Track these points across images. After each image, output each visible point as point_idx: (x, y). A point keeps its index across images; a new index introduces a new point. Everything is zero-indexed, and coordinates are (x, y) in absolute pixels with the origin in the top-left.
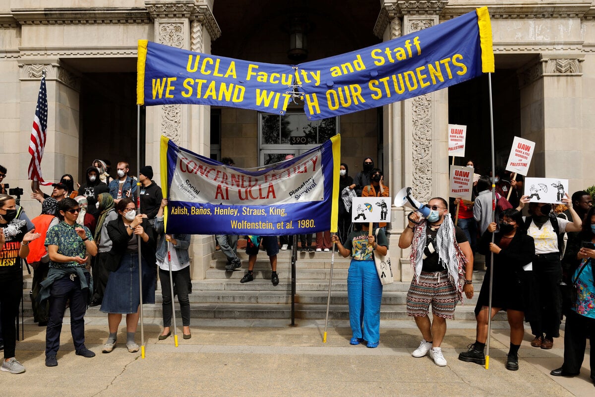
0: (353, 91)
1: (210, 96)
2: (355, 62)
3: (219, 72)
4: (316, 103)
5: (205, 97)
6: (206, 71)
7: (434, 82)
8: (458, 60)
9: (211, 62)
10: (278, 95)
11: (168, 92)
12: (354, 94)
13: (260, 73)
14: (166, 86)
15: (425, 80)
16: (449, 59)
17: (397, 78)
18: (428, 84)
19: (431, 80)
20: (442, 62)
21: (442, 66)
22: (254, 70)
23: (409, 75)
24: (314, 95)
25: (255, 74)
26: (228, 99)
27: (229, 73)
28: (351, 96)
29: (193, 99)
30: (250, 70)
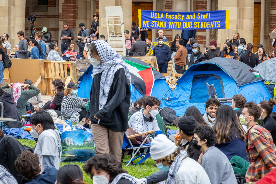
0: (190, 24)
1: (158, 26)
2: (193, 15)
3: (159, 17)
4: (180, 25)
5: (157, 27)
6: (156, 17)
7: (211, 27)
8: (219, 23)
9: (157, 14)
10: (174, 22)
11: (148, 25)
12: (190, 25)
13: (169, 15)
14: (147, 23)
15: (209, 26)
16: (216, 22)
17: (202, 23)
18: (209, 27)
19: (210, 26)
20: (215, 22)
21: (214, 23)
22: (168, 14)
23: (205, 23)
24: (180, 23)
25: (168, 16)
26: (162, 27)
27: (161, 17)
28: (189, 25)
29: (154, 27)
30: (167, 15)
